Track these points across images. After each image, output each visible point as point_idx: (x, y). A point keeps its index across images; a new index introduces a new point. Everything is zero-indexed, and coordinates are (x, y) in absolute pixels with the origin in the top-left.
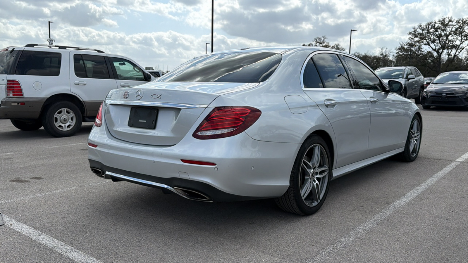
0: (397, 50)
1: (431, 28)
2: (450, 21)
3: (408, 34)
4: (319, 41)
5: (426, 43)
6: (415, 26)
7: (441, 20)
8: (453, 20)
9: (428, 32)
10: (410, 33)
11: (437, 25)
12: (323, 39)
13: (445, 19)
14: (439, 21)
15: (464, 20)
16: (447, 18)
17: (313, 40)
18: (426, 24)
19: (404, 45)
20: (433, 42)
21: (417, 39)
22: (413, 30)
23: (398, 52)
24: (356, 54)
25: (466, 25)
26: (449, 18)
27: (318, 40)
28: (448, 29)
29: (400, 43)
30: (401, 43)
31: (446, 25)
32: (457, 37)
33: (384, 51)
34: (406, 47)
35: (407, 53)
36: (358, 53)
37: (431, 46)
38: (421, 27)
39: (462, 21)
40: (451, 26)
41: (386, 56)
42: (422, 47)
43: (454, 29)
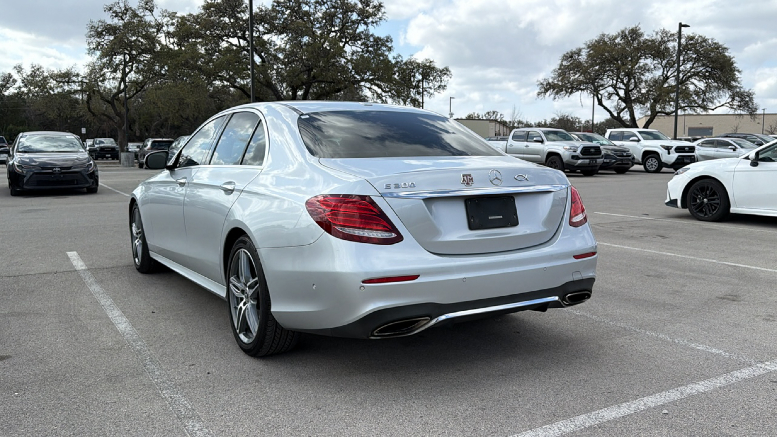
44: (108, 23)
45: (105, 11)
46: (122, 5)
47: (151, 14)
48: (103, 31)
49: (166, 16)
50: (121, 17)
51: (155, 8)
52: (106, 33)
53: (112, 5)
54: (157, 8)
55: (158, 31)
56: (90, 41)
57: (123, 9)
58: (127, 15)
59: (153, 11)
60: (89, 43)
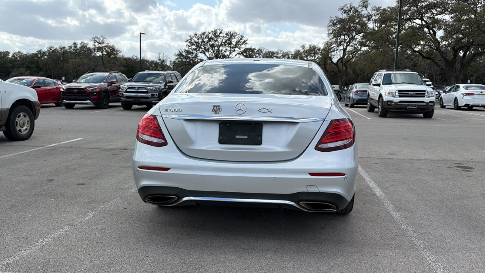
0: (176, 56)
1: (206, 38)
2: (221, 33)
3: (185, 41)
4: (97, 41)
5: (202, 51)
6: (191, 35)
7: (214, 31)
8: (223, 32)
9: (203, 41)
10: (187, 41)
11: (210, 36)
12: (102, 39)
13: (217, 30)
14: (212, 32)
15: (231, 33)
16: (218, 29)
17: (91, 39)
18: (201, 33)
19: (183, 52)
20: (208, 50)
21: (194, 47)
22: (189, 38)
23: (178, 58)
24: (134, 57)
25: (233, 38)
26: (220, 30)
27: (96, 39)
28: (220, 40)
29: (178, 50)
30: (180, 50)
31: (217, 37)
32: (226, 48)
33: (161, 56)
34: (184, 54)
35: (186, 60)
36: (136, 57)
37: (206, 55)
38: (197, 36)
39: (230, 34)
40: (222, 37)
41: (163, 61)
42: (198, 55)
43: (224, 41)
44: (340, 17)
45: (339, 10)
46: (349, 6)
47: (366, 9)
48: (337, 22)
49: (374, 10)
50: (348, 13)
51: (369, 5)
52: (338, 23)
53: (343, 6)
54: (370, 5)
55: (369, 20)
56: (329, 28)
57: (349, 8)
58: (352, 12)
59: (367, 7)
60: (328, 30)
